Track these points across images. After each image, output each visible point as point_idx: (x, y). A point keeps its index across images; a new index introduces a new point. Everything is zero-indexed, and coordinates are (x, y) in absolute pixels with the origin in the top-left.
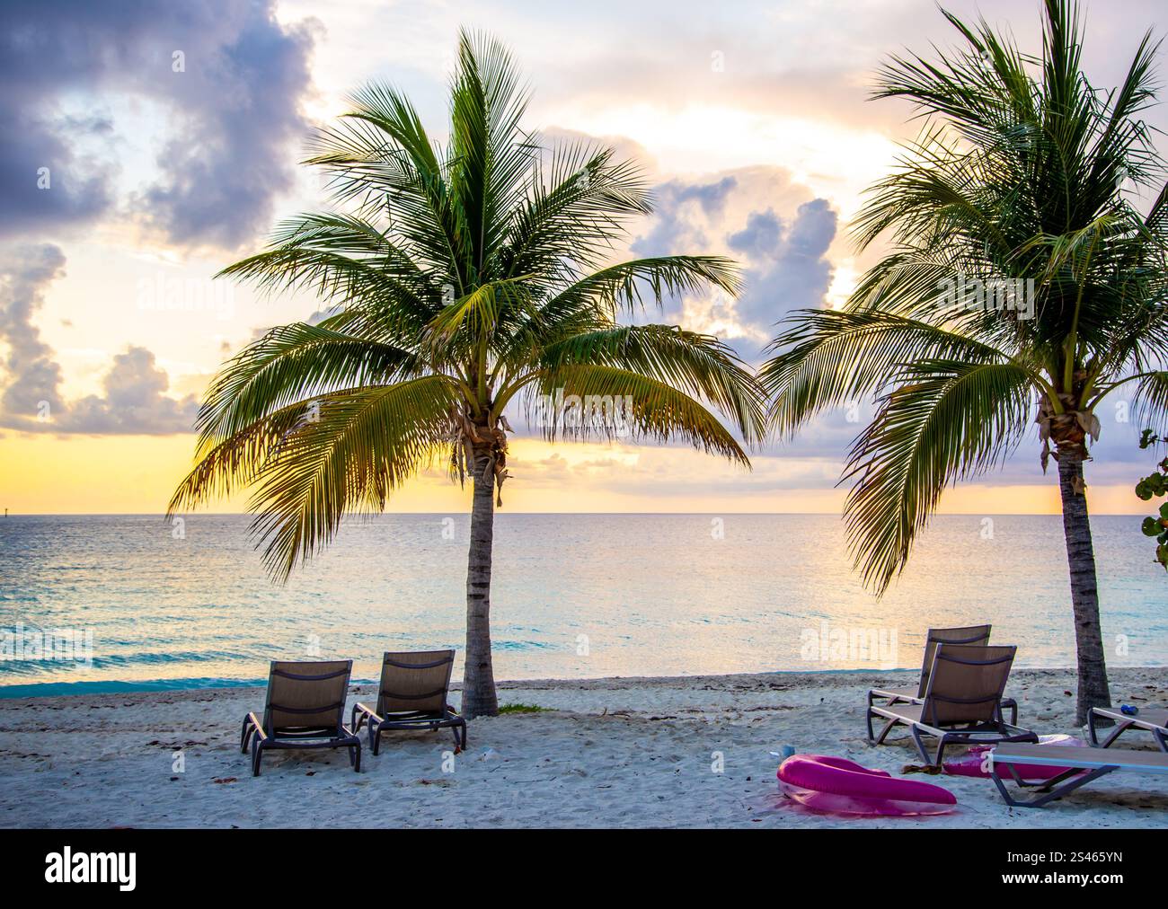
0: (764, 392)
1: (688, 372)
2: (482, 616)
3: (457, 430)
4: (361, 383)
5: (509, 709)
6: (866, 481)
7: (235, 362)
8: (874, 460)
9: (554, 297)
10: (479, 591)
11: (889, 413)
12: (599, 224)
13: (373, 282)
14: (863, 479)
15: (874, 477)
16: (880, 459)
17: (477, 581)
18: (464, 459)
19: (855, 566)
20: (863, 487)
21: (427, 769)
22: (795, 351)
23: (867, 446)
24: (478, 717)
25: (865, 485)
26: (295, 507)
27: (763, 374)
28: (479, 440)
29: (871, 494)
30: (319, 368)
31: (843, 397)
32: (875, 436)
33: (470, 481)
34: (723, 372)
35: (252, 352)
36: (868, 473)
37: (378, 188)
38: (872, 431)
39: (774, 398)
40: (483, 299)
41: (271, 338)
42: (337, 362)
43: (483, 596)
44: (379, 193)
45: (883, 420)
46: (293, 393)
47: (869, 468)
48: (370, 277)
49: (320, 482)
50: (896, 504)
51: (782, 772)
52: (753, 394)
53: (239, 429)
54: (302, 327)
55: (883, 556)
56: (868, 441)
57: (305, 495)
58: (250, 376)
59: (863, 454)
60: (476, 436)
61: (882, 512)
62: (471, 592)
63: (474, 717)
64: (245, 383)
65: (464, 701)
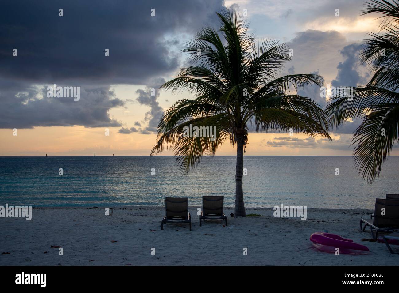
0: (327, 115)
1: (303, 109)
2: (240, 186)
3: (232, 129)
4: (202, 116)
5: (248, 215)
6: (360, 144)
7: (167, 111)
8: (362, 137)
9: (261, 88)
10: (239, 178)
11: (367, 121)
12: (274, 64)
13: (204, 86)
14: (359, 144)
15: (363, 143)
16: (364, 137)
17: (238, 175)
18: (234, 138)
19: (359, 173)
20: (359, 146)
21: (211, 231)
22: (337, 101)
23: (359, 133)
24: (239, 217)
25: (360, 146)
26: (187, 153)
27: (327, 109)
28: (238, 132)
29: (363, 148)
30: (190, 112)
31: (354, 116)
32: (362, 129)
33: (236, 145)
34: (314, 109)
35: (172, 108)
36: (361, 142)
37: (205, 58)
38: (361, 127)
39: (330, 117)
40: (234, 91)
41: (177, 104)
42: (195, 109)
43: (240, 180)
44: (205, 59)
45: (365, 124)
46: (183, 119)
47: (361, 140)
48: (203, 84)
49: (193, 145)
50: (372, 151)
51: (311, 238)
52: (324, 116)
53: (168, 131)
54: (186, 100)
55: (369, 169)
56: (360, 131)
57: (189, 149)
58: (171, 115)
59: (358, 135)
60: (237, 131)
61: (368, 154)
62: (237, 179)
63: (238, 217)
64: (169, 117)
65: (235, 212)
